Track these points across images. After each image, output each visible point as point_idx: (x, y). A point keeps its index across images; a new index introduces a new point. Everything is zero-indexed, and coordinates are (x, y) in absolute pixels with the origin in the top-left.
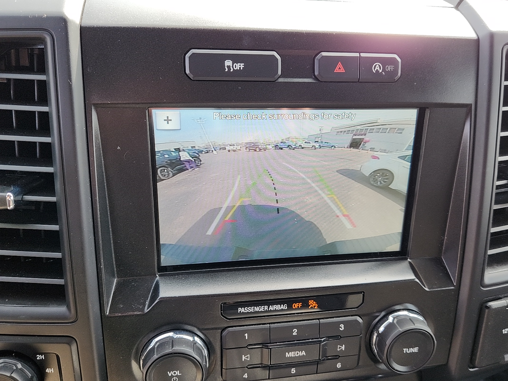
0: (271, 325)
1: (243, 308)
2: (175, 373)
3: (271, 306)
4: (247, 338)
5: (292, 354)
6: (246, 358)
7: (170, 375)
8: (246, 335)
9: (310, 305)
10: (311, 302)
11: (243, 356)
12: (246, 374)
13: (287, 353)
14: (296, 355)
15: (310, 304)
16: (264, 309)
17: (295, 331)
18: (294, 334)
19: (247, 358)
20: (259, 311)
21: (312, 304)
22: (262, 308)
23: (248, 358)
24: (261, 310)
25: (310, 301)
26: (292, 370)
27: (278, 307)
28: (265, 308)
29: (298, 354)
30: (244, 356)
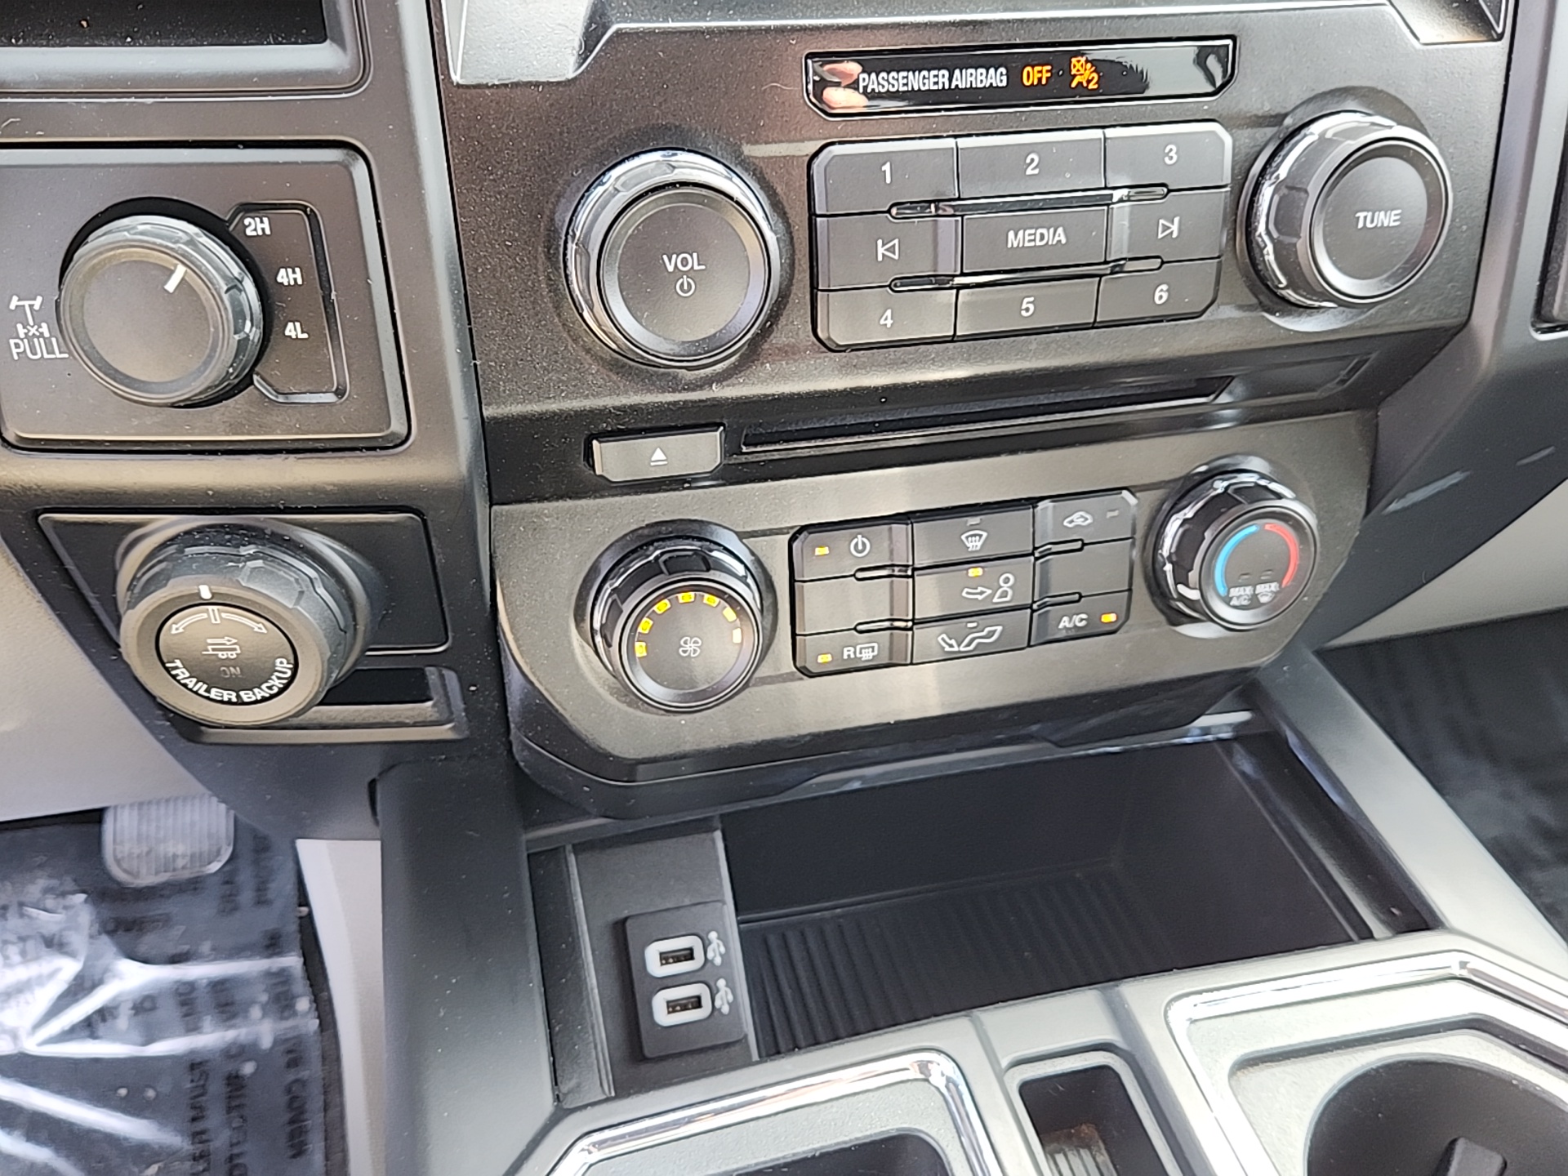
0: (959, 140)
1: (873, 75)
2: (685, 262)
3: (957, 72)
4: (888, 180)
5: (1027, 238)
6: (887, 250)
7: (671, 268)
8: (887, 168)
9: (1075, 76)
10: (1078, 66)
11: (880, 242)
12: (889, 313)
13: (1011, 234)
14: (1038, 243)
15: (1074, 72)
16: (936, 83)
17: (1032, 160)
18: (1029, 172)
19: (892, 250)
20: (923, 88)
21: (1082, 71)
22: (933, 80)
23: (894, 253)
24: (926, 88)
25: (1074, 60)
26: (1024, 306)
27: (979, 78)
28: (941, 80)
29: (1042, 236)
30: (883, 245)
